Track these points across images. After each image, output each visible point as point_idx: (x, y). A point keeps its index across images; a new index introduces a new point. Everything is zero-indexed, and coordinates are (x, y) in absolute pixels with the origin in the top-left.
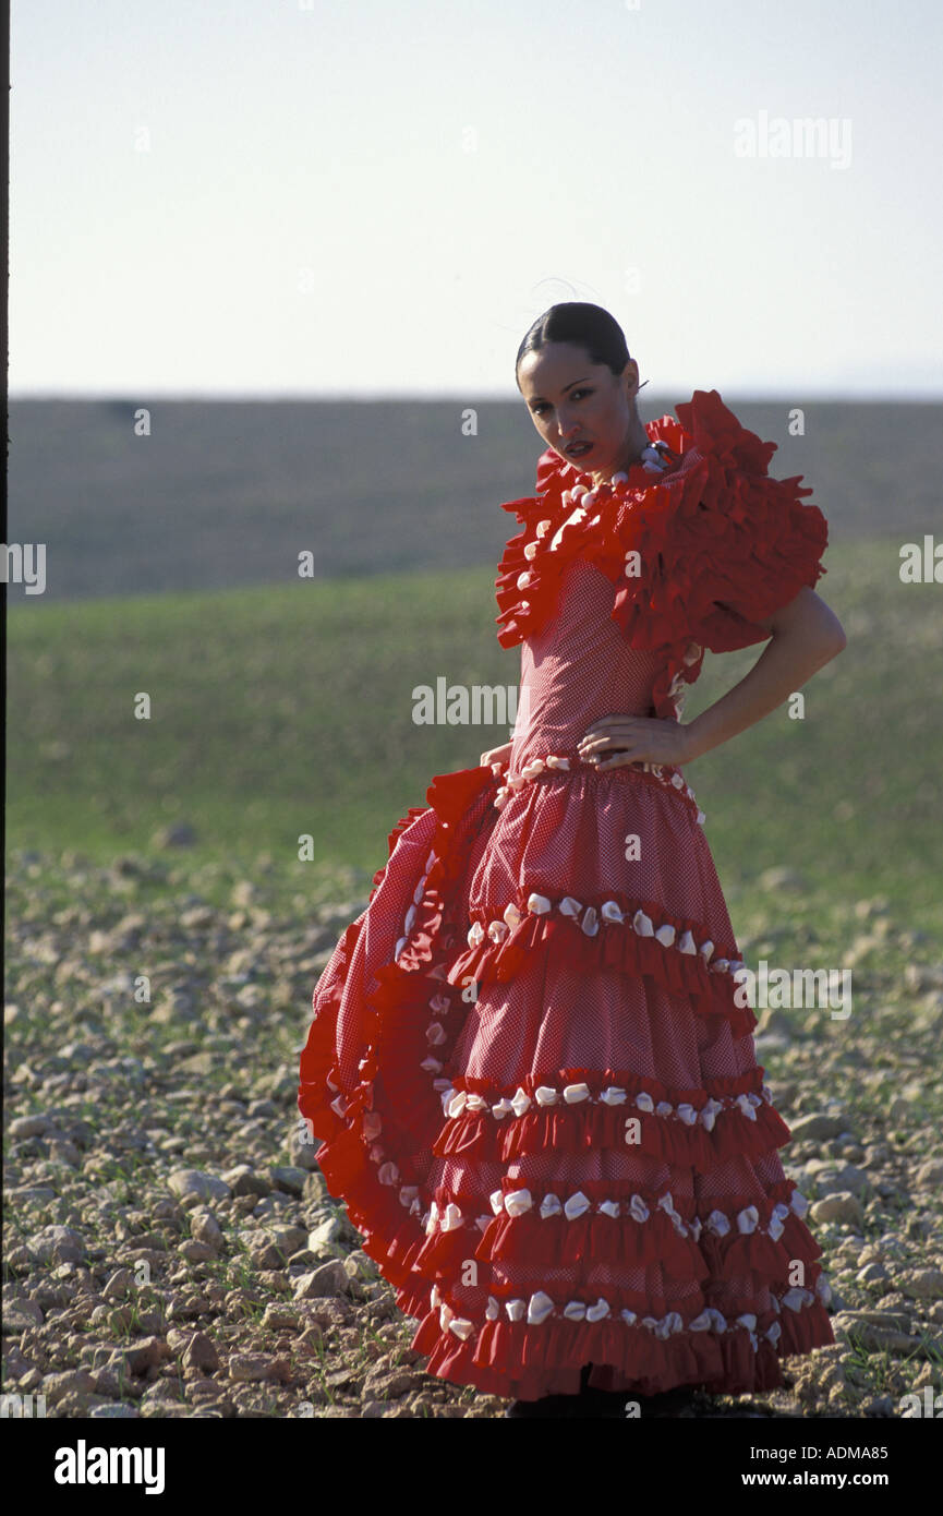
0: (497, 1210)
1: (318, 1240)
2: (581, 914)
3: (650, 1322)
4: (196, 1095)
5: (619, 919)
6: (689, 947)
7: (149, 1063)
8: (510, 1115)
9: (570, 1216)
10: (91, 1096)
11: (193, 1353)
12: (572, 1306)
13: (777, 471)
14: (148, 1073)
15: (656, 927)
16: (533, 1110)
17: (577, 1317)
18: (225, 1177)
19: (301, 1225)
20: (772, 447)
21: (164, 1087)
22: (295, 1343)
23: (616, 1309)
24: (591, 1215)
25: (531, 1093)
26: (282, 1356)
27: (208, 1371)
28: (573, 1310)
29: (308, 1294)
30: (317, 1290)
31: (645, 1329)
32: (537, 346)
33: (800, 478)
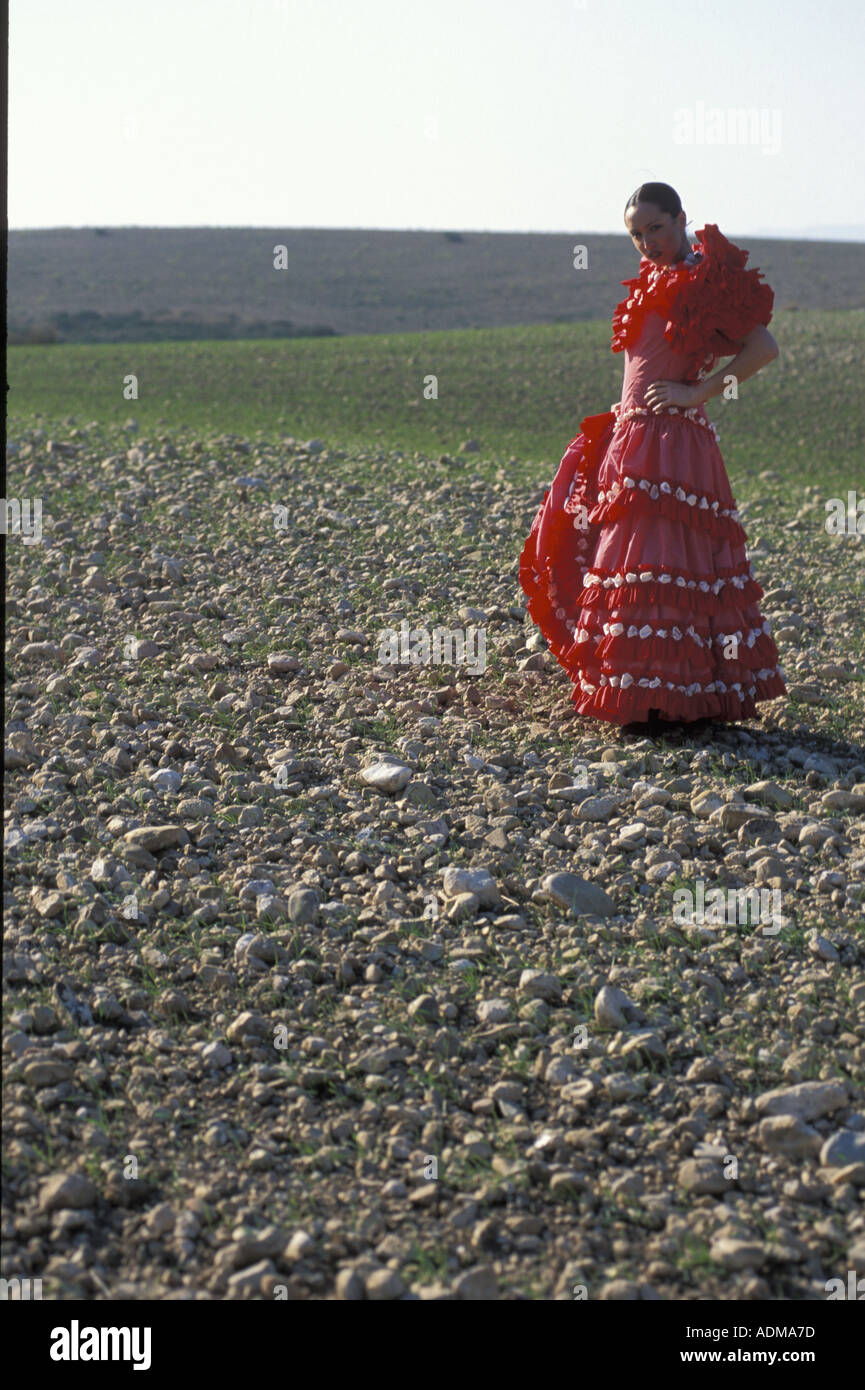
0: (606, 633)
1: (531, 643)
2: (650, 488)
3: (682, 688)
4: (474, 571)
5: (669, 492)
6: (704, 505)
7: (451, 555)
8: (612, 586)
9: (642, 637)
10: (423, 570)
11: (469, 695)
12: (643, 680)
13: (749, 266)
14: (450, 560)
15: (687, 496)
16: (625, 584)
17: (645, 686)
18: (486, 611)
19: (523, 636)
20: (745, 253)
21: (458, 567)
22: (518, 692)
23: (664, 682)
24: (653, 636)
25: (624, 575)
26: (511, 698)
27: (475, 704)
28: (643, 682)
29: (525, 669)
30: (529, 667)
31: (679, 691)
32: (634, 204)
33: (758, 269)
